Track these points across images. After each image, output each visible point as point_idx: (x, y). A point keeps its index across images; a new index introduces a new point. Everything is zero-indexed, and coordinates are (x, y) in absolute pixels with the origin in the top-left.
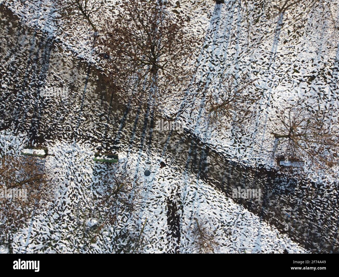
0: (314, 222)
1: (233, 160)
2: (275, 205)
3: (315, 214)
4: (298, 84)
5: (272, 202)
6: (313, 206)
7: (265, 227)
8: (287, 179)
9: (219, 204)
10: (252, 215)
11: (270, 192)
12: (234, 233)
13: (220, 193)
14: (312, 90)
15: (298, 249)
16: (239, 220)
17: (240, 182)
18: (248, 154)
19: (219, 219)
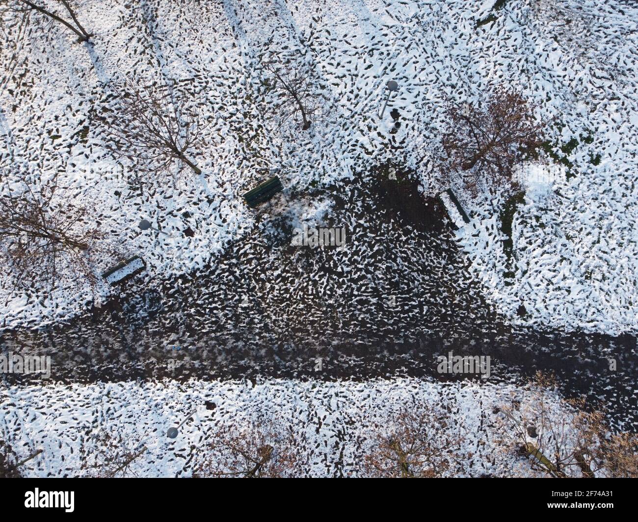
0: (221, 331)
1: (42, 324)
2: (147, 346)
3: (214, 319)
4: (69, 152)
5: (141, 345)
6: (205, 309)
7: (153, 389)
8: (141, 297)
9: (62, 404)
10: (122, 386)
11: (128, 334)
12: (112, 431)
13: (53, 386)
14: (95, 149)
15: (224, 387)
16: (106, 406)
17: (75, 349)
18: (58, 301)
19: (75, 426)
